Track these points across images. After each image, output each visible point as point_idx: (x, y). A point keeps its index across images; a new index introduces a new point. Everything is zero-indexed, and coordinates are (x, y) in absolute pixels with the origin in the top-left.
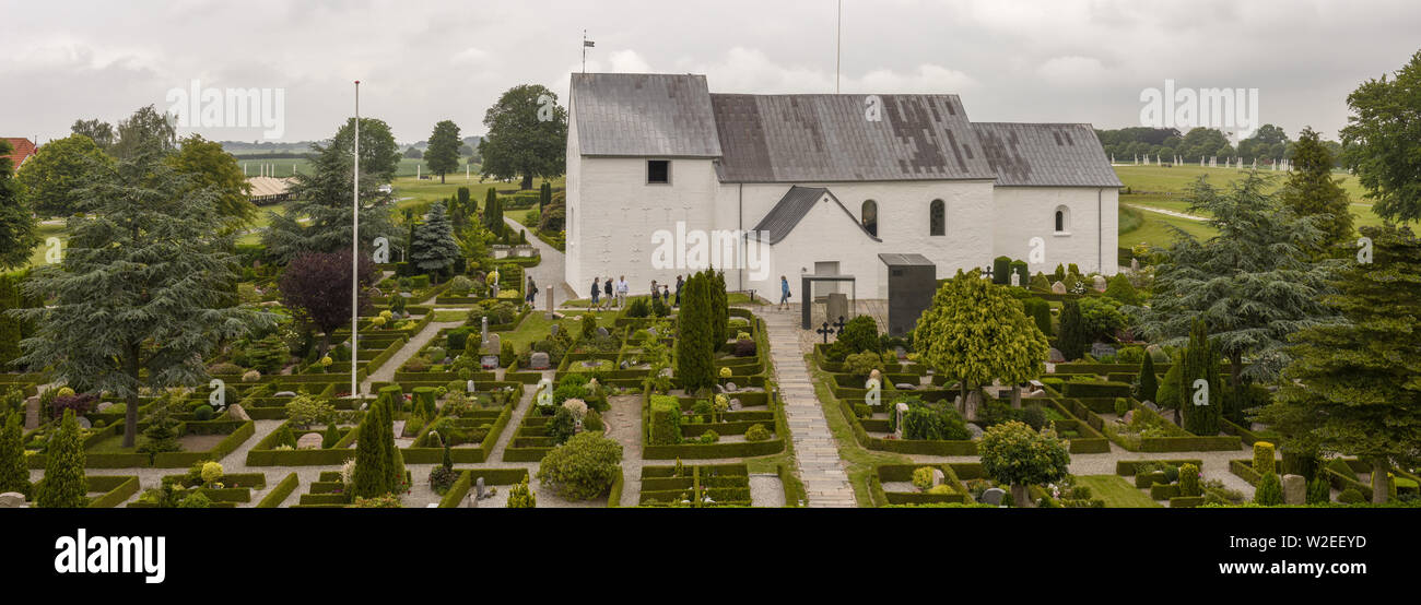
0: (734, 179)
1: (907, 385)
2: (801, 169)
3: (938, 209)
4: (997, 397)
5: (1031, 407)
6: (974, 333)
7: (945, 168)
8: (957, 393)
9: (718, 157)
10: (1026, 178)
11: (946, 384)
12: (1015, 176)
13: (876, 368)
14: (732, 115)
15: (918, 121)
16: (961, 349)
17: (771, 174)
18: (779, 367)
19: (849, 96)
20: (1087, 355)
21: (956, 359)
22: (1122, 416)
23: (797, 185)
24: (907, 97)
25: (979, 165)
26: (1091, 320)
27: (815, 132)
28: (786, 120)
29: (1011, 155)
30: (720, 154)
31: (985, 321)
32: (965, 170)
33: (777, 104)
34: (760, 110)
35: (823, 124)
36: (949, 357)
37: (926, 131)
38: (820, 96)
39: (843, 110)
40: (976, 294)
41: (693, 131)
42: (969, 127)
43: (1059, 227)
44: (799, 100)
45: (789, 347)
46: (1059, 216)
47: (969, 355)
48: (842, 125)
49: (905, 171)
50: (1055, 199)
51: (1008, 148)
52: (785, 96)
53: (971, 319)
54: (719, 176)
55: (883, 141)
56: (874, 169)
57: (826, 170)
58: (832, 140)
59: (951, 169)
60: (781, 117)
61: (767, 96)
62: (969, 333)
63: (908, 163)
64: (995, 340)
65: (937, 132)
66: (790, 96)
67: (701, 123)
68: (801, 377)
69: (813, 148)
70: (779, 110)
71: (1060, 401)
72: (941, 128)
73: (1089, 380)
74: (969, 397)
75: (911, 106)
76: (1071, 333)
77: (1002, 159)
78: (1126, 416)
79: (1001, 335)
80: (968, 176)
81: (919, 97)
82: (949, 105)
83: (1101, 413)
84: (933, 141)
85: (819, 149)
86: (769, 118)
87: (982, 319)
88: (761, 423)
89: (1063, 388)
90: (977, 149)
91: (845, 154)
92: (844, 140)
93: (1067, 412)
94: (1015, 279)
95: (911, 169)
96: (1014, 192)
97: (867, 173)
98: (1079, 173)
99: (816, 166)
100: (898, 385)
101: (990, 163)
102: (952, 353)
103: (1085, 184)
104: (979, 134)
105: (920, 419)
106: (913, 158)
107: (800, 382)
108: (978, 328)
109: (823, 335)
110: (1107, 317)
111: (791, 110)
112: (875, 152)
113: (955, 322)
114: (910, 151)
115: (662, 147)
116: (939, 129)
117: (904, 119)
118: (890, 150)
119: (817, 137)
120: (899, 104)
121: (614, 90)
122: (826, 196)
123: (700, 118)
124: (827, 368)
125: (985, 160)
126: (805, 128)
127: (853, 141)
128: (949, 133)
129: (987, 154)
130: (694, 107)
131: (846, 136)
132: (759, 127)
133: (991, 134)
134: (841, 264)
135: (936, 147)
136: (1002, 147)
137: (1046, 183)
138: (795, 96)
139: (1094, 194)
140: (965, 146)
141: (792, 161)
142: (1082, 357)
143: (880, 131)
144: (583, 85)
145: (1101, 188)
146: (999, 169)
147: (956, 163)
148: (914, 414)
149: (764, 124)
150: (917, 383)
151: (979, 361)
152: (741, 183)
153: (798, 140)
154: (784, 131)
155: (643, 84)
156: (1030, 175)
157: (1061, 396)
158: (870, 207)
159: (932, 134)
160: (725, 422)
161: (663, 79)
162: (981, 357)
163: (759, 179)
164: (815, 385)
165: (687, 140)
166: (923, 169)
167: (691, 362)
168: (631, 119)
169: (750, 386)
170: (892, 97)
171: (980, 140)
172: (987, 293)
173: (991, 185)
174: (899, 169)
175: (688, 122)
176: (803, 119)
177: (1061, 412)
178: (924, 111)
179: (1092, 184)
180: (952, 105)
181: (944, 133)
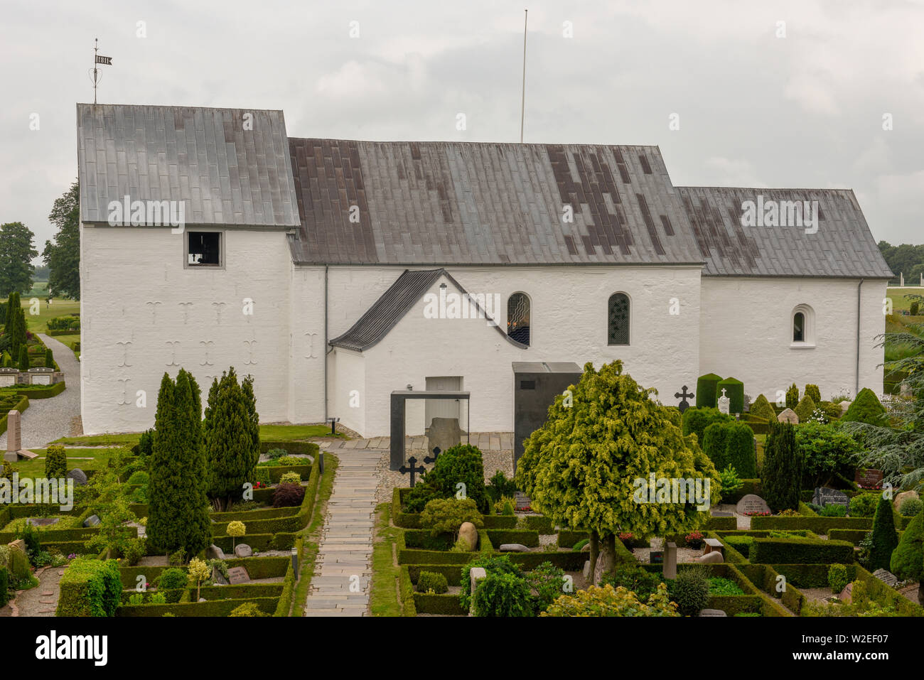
0: (317, 258)
1: (515, 546)
2: (418, 247)
3: (619, 308)
4: (648, 563)
5: (688, 575)
6: (595, 458)
7: (632, 248)
8: (585, 556)
9: (295, 228)
10: (751, 264)
11: (577, 545)
12: (735, 262)
13: (469, 519)
14: (321, 169)
15: (596, 182)
16: (576, 483)
17: (372, 250)
18: (329, 523)
19: (498, 146)
20: (803, 505)
21: (567, 497)
22: (838, 592)
23: (411, 269)
24: (583, 148)
25: (682, 242)
26: (814, 454)
27: (443, 195)
28: (401, 177)
29: (731, 232)
30: (298, 223)
31: (615, 439)
32: (660, 250)
33: (390, 154)
34: (365, 163)
35: (456, 184)
36: (557, 495)
37: (607, 197)
38: (454, 144)
39: (488, 164)
40: (602, 398)
41: (258, 190)
42: (671, 192)
43: (799, 336)
44: (423, 150)
45: (358, 494)
46: (799, 319)
47: (586, 490)
48: (484, 186)
49: (572, 250)
50: (790, 296)
51: (727, 222)
52: (402, 144)
53: (594, 436)
54: (294, 255)
55: (543, 209)
56: (527, 248)
57: (455, 248)
58: (467, 208)
59: (641, 247)
60: (394, 173)
61: (376, 144)
62: (589, 457)
63: (578, 240)
64: (629, 469)
65: (623, 197)
66: (410, 143)
67: (272, 180)
68: (359, 536)
69: (439, 218)
70: (392, 164)
71: (743, 568)
72: (630, 192)
73: (797, 539)
74: (599, 560)
75: (588, 162)
76: (780, 471)
77: (719, 238)
78: (845, 592)
79: (637, 461)
80: (663, 259)
81: (600, 149)
82: (643, 160)
83: (806, 587)
84: (617, 209)
85: (447, 219)
86: (375, 173)
87: (609, 435)
88: (254, 602)
89: (752, 549)
90: (681, 222)
91: (486, 227)
92: (486, 208)
93: (751, 585)
94: (723, 404)
95: (581, 248)
96: (734, 285)
97: (516, 253)
98: (830, 258)
99: (440, 242)
100: (504, 546)
101: (700, 242)
102: (562, 488)
103: (839, 273)
104: (686, 202)
105: (500, 591)
106: (585, 232)
107: (354, 543)
108: (602, 450)
109: (408, 475)
110: (838, 450)
111: (410, 164)
112: (529, 224)
113: (570, 442)
114: (581, 223)
115: (213, 213)
116: (627, 194)
117: (576, 178)
118: (552, 222)
119: (445, 202)
120: (571, 158)
121: (141, 130)
122: (443, 279)
123: (271, 172)
124: (401, 523)
125: (691, 237)
126: (430, 188)
127: (499, 207)
128: (641, 199)
129: (696, 232)
130: (262, 156)
131: (489, 202)
132: (360, 186)
133: (704, 203)
134: (464, 378)
135: (620, 219)
136: (719, 220)
137: (781, 273)
138: (419, 143)
139: (850, 289)
140: (664, 219)
141: (406, 236)
142: (796, 508)
143: (540, 196)
144: (95, 121)
145: (861, 280)
146: (713, 251)
147: (648, 240)
148: (491, 584)
149: (368, 183)
150: (535, 543)
151: (600, 500)
152: (326, 265)
153: (418, 205)
154: (398, 193)
155: (186, 121)
156: (758, 261)
157: (747, 562)
158: (518, 303)
159: (616, 200)
160: (202, 600)
161: (217, 115)
162: (605, 494)
163: (355, 259)
164: (376, 546)
165: (248, 203)
166: (599, 249)
167: (166, 509)
168: (164, 172)
169: (275, 548)
170: (560, 148)
171: (688, 211)
172: (622, 397)
173: (698, 273)
174: (564, 248)
175: (252, 178)
176: (427, 177)
177: (740, 584)
178: (606, 169)
179: (847, 274)
180: (649, 161)
181: (635, 200)
